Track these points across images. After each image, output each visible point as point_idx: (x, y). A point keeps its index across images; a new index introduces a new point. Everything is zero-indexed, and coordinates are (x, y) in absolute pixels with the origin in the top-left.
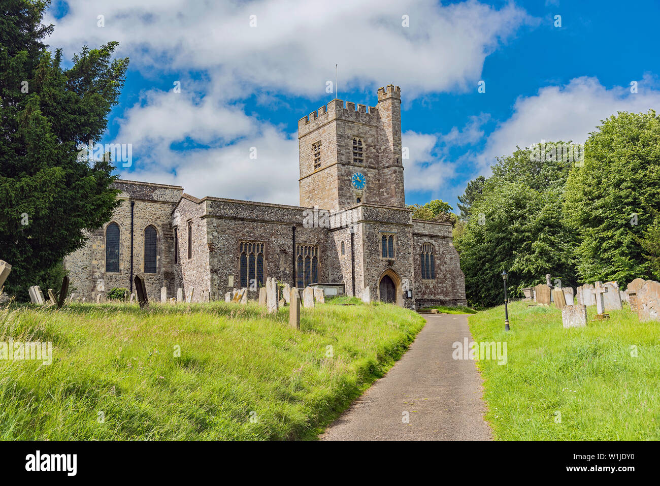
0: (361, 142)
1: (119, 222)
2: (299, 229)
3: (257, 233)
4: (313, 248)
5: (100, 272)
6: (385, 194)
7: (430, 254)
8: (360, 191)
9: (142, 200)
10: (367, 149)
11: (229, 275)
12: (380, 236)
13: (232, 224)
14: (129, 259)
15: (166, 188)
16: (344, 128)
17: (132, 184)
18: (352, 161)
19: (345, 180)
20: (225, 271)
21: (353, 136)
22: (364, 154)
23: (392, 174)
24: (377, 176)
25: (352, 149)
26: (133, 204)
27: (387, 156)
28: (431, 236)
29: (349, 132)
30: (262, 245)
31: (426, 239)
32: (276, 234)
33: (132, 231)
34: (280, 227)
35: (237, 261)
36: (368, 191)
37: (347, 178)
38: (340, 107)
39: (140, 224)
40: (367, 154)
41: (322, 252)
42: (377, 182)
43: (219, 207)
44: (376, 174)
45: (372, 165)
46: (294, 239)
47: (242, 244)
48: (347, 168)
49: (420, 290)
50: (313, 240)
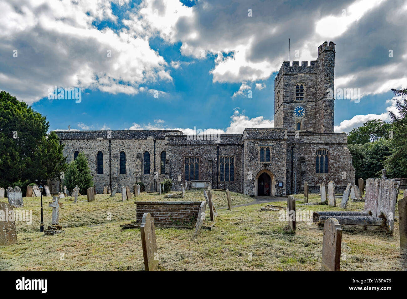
0: (303, 86)
1: (149, 151)
2: (221, 148)
3: (195, 152)
4: (231, 158)
5: (139, 174)
6: (319, 118)
7: (324, 156)
8: (300, 118)
9: (159, 139)
10: (307, 90)
11: (178, 175)
12: (259, 149)
13: (180, 148)
14: (154, 168)
15: (171, 132)
16: (290, 79)
17: (154, 132)
18: (295, 100)
19: (289, 112)
20: (176, 173)
21: (296, 83)
22: (305, 93)
23: (323, 103)
24: (314, 106)
25: (295, 92)
26: (155, 142)
27: (321, 92)
28: (326, 144)
29: (293, 81)
30: (198, 158)
31: (321, 147)
32: (207, 151)
33: (155, 154)
34: (209, 147)
35: (183, 168)
36: (306, 117)
37: (290, 111)
38: (287, 66)
39: (158, 151)
40: (307, 93)
41: (237, 160)
42: (314, 110)
43: (172, 139)
44: (313, 105)
45: (311, 100)
46: (218, 153)
47: (186, 158)
48: (290, 105)
49: (313, 180)
50: (231, 153)
